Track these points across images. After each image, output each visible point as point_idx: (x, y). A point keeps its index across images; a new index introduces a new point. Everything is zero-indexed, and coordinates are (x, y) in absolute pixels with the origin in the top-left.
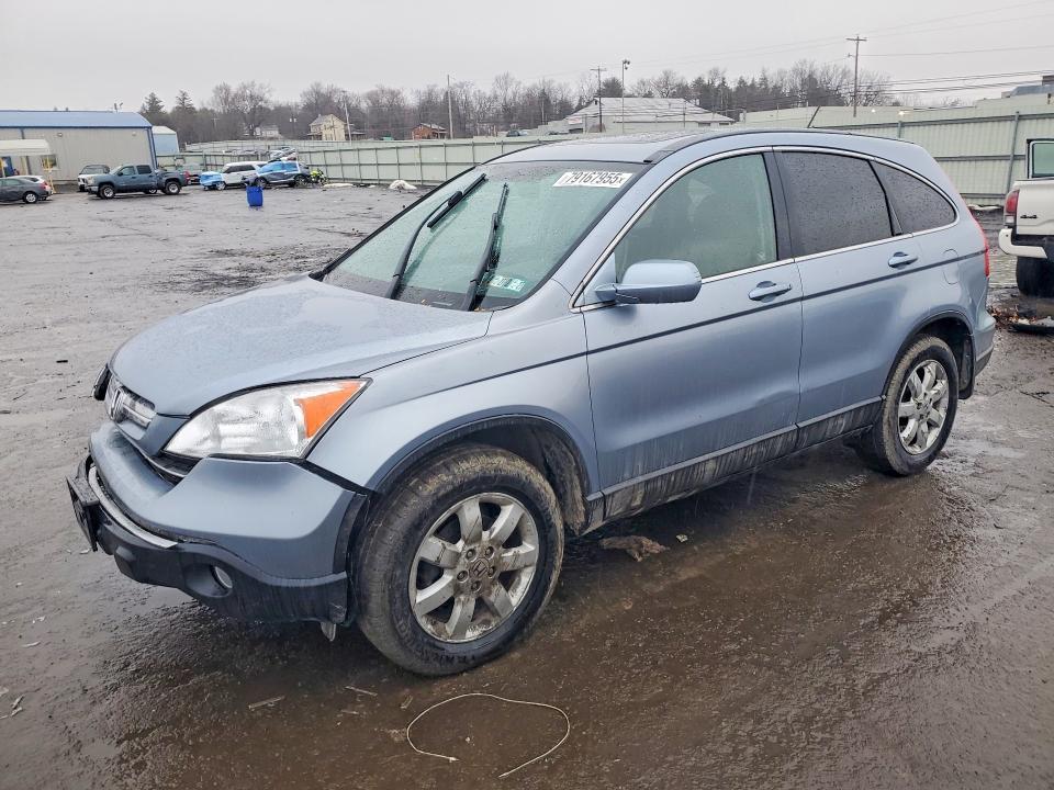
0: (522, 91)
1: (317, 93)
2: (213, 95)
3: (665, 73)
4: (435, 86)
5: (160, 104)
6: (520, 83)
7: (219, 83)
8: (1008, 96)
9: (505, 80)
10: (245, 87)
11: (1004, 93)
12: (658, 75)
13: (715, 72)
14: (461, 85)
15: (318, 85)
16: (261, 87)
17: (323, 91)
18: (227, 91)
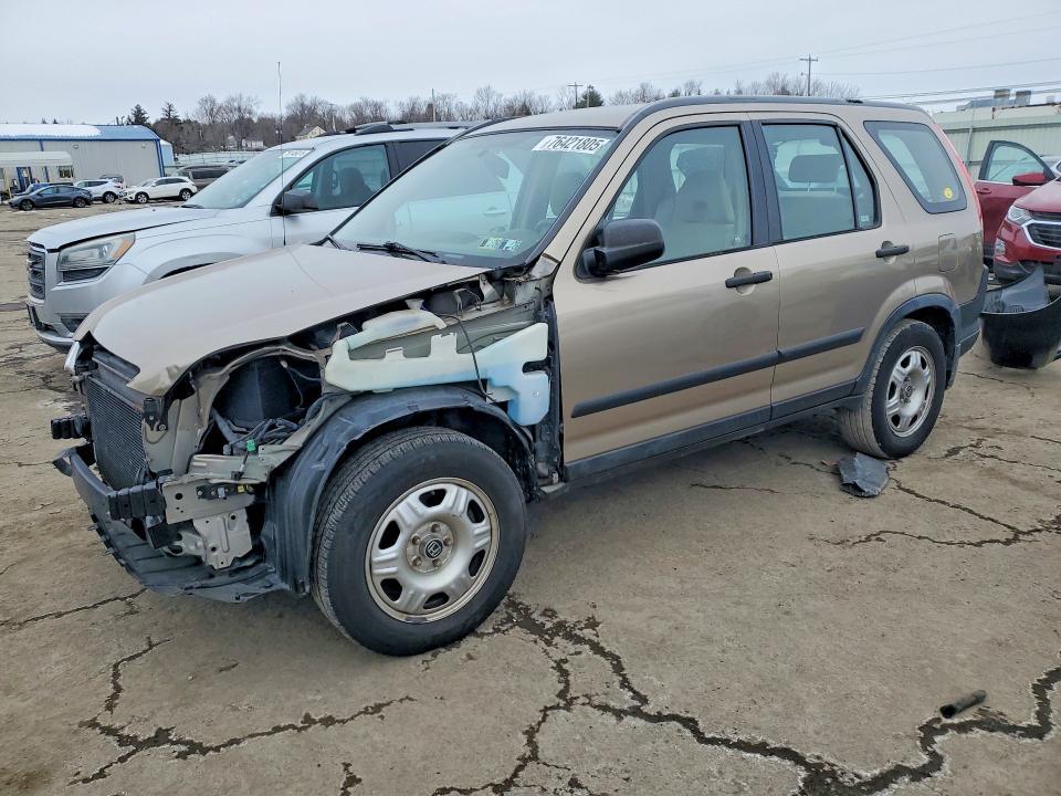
0: (503, 103)
1: (302, 105)
2: (198, 106)
3: (642, 86)
4: (418, 98)
5: (146, 116)
6: (501, 95)
7: (205, 95)
8: (962, 109)
9: (486, 93)
10: (233, 99)
11: (958, 107)
12: (635, 88)
13: (691, 85)
14: (444, 98)
15: (302, 97)
16: (249, 99)
17: (307, 102)
18: (213, 102)
